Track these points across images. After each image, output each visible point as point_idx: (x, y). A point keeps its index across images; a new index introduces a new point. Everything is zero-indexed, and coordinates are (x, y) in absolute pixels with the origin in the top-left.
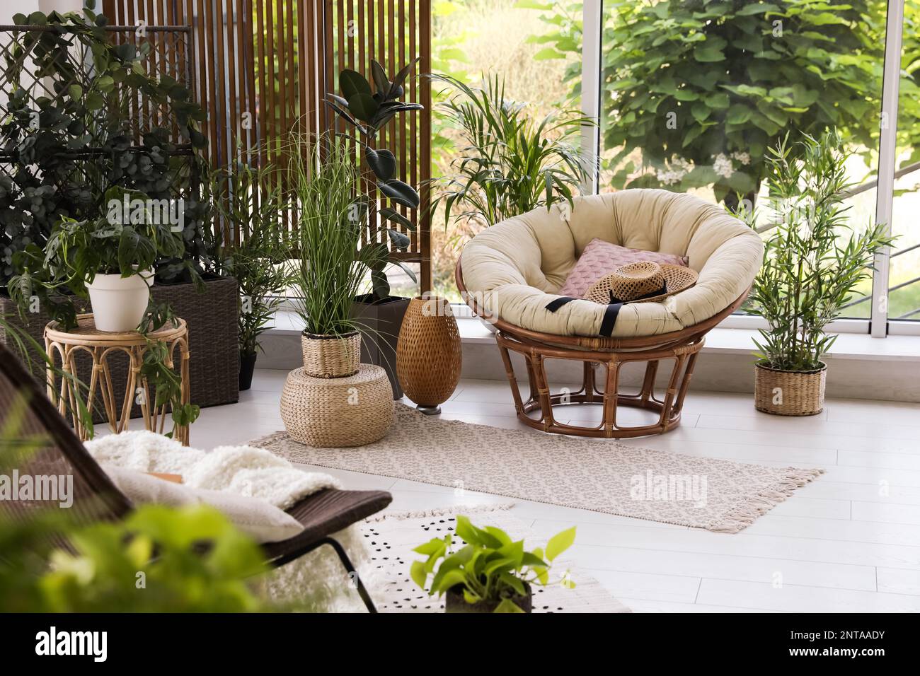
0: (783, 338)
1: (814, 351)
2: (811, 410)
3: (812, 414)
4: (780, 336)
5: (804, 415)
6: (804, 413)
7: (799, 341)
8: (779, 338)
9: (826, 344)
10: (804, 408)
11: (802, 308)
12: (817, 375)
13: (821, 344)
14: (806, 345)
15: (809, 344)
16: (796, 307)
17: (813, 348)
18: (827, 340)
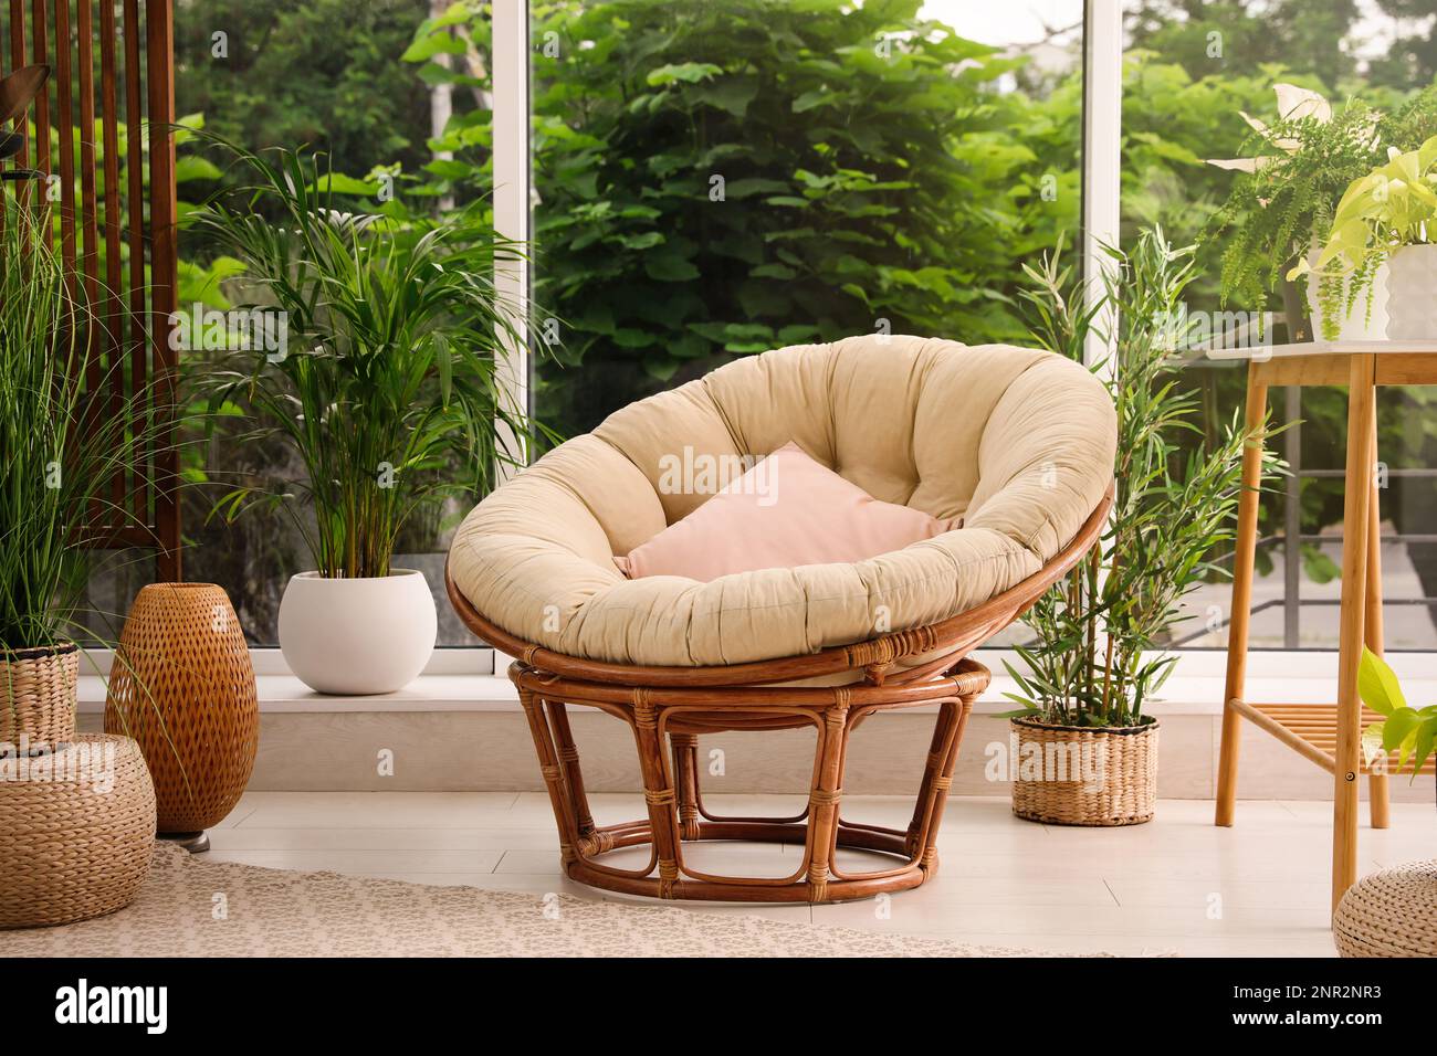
0: (1066, 661)
1: (1131, 691)
2: (1132, 814)
3: (1132, 822)
4: (1060, 657)
5: (1116, 823)
6: (1116, 819)
7: (1100, 668)
8: (1058, 661)
9: (1155, 677)
10: (1117, 811)
11: (1103, 598)
12: (1141, 737)
13: (1143, 676)
14: (1113, 678)
15: (1119, 673)
16: (1092, 596)
17: (1128, 682)
18: (1157, 667)
